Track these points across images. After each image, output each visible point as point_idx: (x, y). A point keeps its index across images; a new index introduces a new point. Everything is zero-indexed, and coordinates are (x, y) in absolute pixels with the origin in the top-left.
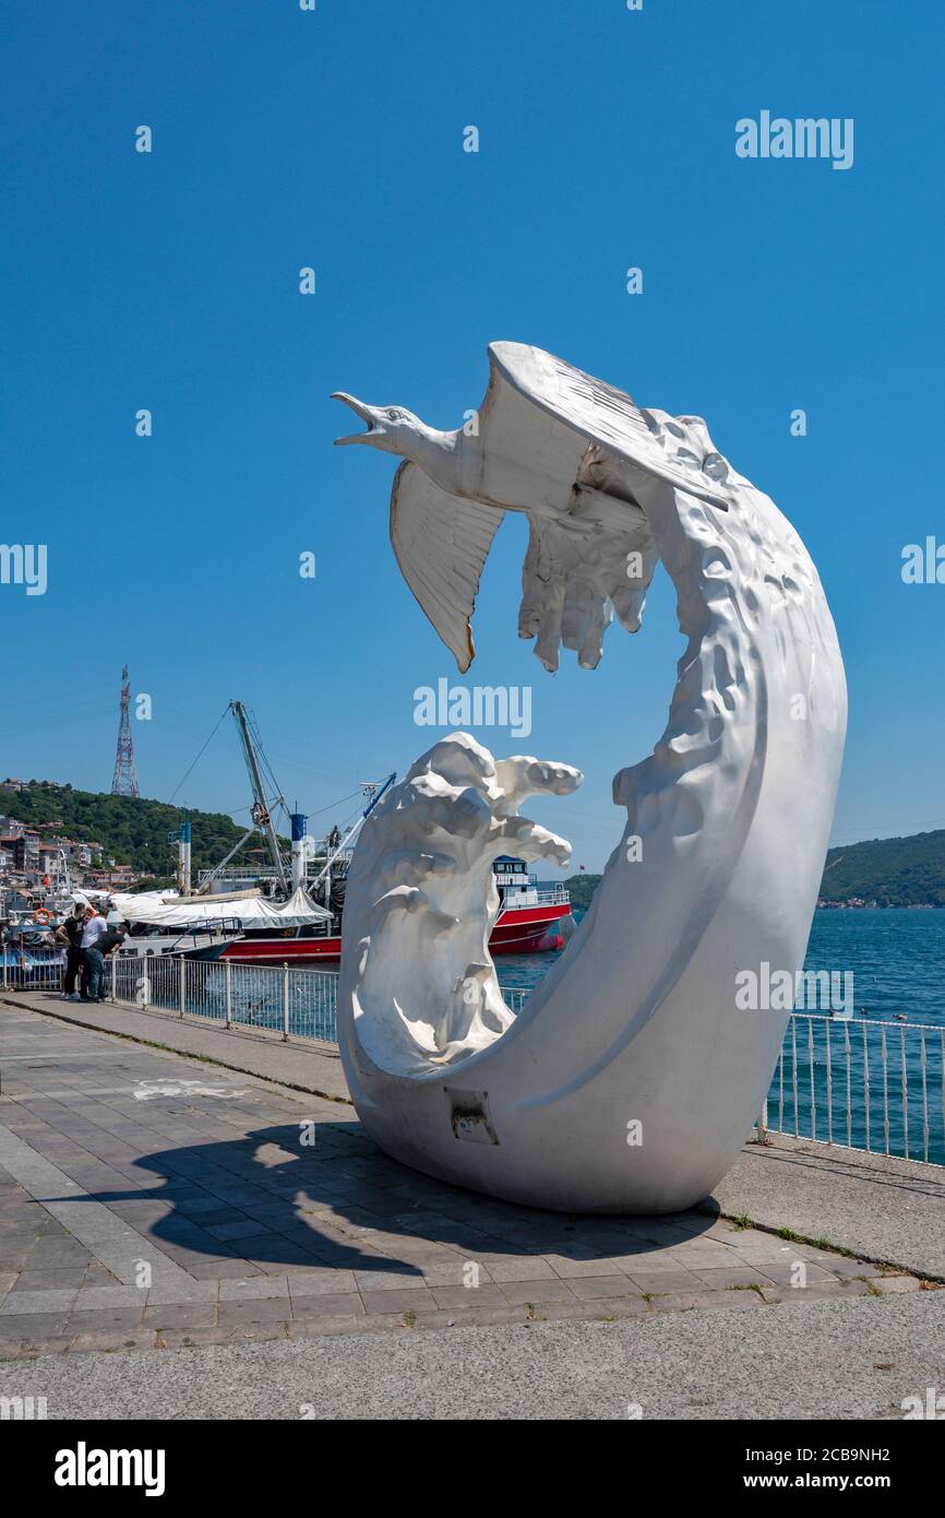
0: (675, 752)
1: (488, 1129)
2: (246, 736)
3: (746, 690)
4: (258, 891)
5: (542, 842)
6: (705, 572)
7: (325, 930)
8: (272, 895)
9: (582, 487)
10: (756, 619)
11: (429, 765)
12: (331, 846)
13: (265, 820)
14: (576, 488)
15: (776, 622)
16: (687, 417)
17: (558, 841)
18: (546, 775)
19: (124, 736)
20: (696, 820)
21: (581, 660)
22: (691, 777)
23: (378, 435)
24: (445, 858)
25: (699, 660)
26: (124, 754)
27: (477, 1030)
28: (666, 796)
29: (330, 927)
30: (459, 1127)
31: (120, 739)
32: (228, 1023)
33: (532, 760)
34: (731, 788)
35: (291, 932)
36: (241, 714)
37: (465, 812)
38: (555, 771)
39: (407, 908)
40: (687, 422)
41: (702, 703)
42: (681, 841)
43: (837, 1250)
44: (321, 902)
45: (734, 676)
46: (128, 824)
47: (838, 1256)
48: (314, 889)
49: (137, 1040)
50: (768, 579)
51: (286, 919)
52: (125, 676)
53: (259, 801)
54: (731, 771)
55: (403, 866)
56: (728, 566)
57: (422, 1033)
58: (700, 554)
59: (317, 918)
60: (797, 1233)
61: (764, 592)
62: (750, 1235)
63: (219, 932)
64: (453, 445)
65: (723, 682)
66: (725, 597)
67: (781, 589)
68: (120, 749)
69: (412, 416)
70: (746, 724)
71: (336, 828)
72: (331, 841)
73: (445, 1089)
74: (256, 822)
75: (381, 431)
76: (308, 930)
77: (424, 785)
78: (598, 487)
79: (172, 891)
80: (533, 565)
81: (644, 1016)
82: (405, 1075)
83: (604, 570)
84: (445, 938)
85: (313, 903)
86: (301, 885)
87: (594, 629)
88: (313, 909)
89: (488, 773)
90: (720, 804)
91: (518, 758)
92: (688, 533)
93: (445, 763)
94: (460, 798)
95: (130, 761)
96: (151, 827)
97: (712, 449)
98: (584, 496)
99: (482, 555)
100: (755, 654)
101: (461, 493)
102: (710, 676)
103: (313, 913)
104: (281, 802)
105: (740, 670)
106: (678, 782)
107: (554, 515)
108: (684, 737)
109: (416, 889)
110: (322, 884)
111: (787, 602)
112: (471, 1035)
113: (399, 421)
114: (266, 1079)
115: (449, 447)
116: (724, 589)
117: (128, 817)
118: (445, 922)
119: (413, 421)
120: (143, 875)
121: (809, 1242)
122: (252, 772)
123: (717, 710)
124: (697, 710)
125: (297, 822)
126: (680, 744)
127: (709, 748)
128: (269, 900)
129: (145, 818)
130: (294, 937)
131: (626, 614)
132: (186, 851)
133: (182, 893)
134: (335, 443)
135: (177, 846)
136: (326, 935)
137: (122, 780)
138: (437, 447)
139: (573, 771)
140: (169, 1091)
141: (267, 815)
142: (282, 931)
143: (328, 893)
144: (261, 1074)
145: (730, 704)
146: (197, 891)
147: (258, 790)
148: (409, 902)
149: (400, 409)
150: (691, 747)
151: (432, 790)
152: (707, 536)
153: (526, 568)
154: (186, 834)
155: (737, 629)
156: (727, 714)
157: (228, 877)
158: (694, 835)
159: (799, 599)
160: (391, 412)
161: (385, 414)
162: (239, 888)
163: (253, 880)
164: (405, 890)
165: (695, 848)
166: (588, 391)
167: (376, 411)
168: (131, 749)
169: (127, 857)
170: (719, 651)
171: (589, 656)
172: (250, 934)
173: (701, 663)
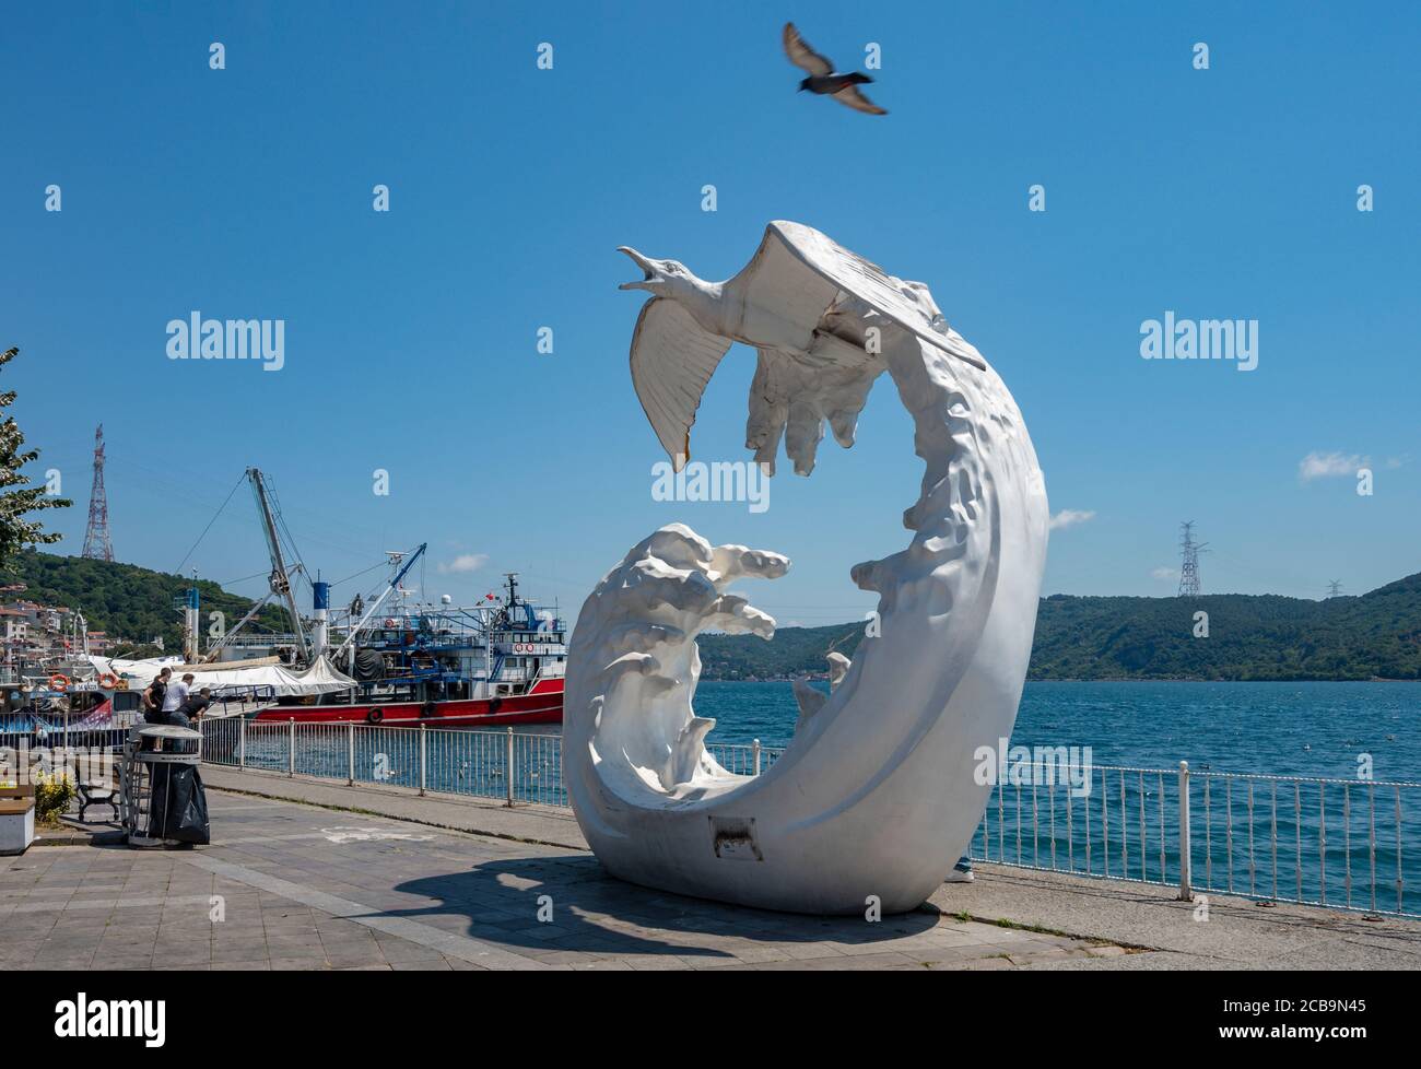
0: (929, 551)
1: (754, 848)
2: (264, 504)
3: (983, 504)
4: (277, 658)
5: (750, 617)
6: (949, 412)
7: (349, 698)
8: (293, 662)
9: (819, 331)
10: (988, 449)
11: (649, 551)
12: (352, 614)
13: (284, 588)
14: (815, 333)
15: (1002, 452)
16: (915, 283)
17: (765, 617)
18: (759, 561)
19: (97, 497)
20: (947, 602)
21: (797, 468)
22: (943, 570)
23: (658, 284)
24: (674, 629)
25: (948, 481)
26: (97, 516)
27: (700, 774)
28: (922, 584)
29: (353, 695)
30: (722, 849)
31: (92, 501)
32: (351, 781)
33: (744, 549)
34: (974, 579)
35: (313, 699)
36: (258, 481)
37: (693, 593)
38: (768, 559)
39: (641, 671)
40: (915, 287)
41: (950, 513)
42: (934, 619)
43: (1050, 932)
44: (345, 671)
45: (974, 493)
46: (102, 588)
47: (1053, 936)
48: (338, 657)
49: (268, 797)
50: (993, 417)
51: (306, 687)
52: (99, 435)
53: (277, 568)
54: (973, 566)
55: (631, 636)
56: (967, 408)
57: (649, 777)
58: (944, 398)
59: (339, 686)
60: (1013, 922)
61: (993, 428)
62: (970, 926)
63: (250, 700)
64: (719, 294)
65: (966, 498)
66: (964, 432)
67: (1001, 425)
68: (93, 511)
69: (685, 269)
70: (983, 530)
71: (358, 596)
72: (353, 609)
73: (710, 818)
74: (274, 589)
75: (661, 280)
76: (330, 698)
77: (650, 568)
78: (830, 331)
79: (176, 658)
80: (760, 387)
81: (901, 755)
82: (662, 808)
83: (825, 396)
84: (664, 697)
85: (336, 671)
86: (323, 653)
87: (810, 443)
88: (336, 677)
89: (709, 559)
90: (966, 591)
91: (730, 547)
92: (933, 380)
93: (665, 549)
94: (688, 579)
95: (104, 524)
96: (127, 592)
97: (938, 312)
98: (821, 339)
99: (706, 376)
100: (989, 476)
101: (721, 332)
102: (956, 493)
103: (335, 681)
104: (299, 569)
105: (979, 489)
106: (933, 573)
107: (795, 352)
108: (936, 539)
109: (648, 655)
110: (346, 651)
111: (1007, 437)
112: (695, 778)
113: (675, 273)
114: (438, 826)
115: (716, 296)
116: (965, 425)
117: (101, 580)
118: (667, 684)
119: (686, 274)
120: (119, 642)
121: (1025, 928)
122: (270, 541)
123: (962, 519)
124: (947, 519)
125: (320, 593)
126: (933, 544)
127: (956, 548)
128: (289, 668)
129: (121, 583)
130: (315, 704)
131: (844, 434)
132: (193, 617)
133: (188, 660)
134: (620, 288)
135: (184, 612)
136: (349, 703)
137: (95, 543)
138: (705, 295)
139: (784, 559)
140: (360, 837)
141: (286, 583)
142: (302, 698)
143: (352, 661)
144: (431, 822)
145: (972, 515)
146: (206, 658)
147: (277, 558)
148: (642, 666)
149: (676, 263)
150: (941, 548)
151: (659, 572)
152: (949, 383)
153: (754, 390)
154: (193, 600)
155: (976, 456)
156: (970, 523)
157: (239, 644)
158: (944, 615)
159: (1013, 432)
160: (668, 265)
161: (663, 267)
162: (251, 655)
163: (268, 647)
164: (639, 656)
165: (947, 623)
166: (859, 266)
167: (656, 264)
168: (105, 511)
169: (102, 624)
170: (963, 473)
171: (803, 464)
172: (284, 701)
173: (949, 484)
